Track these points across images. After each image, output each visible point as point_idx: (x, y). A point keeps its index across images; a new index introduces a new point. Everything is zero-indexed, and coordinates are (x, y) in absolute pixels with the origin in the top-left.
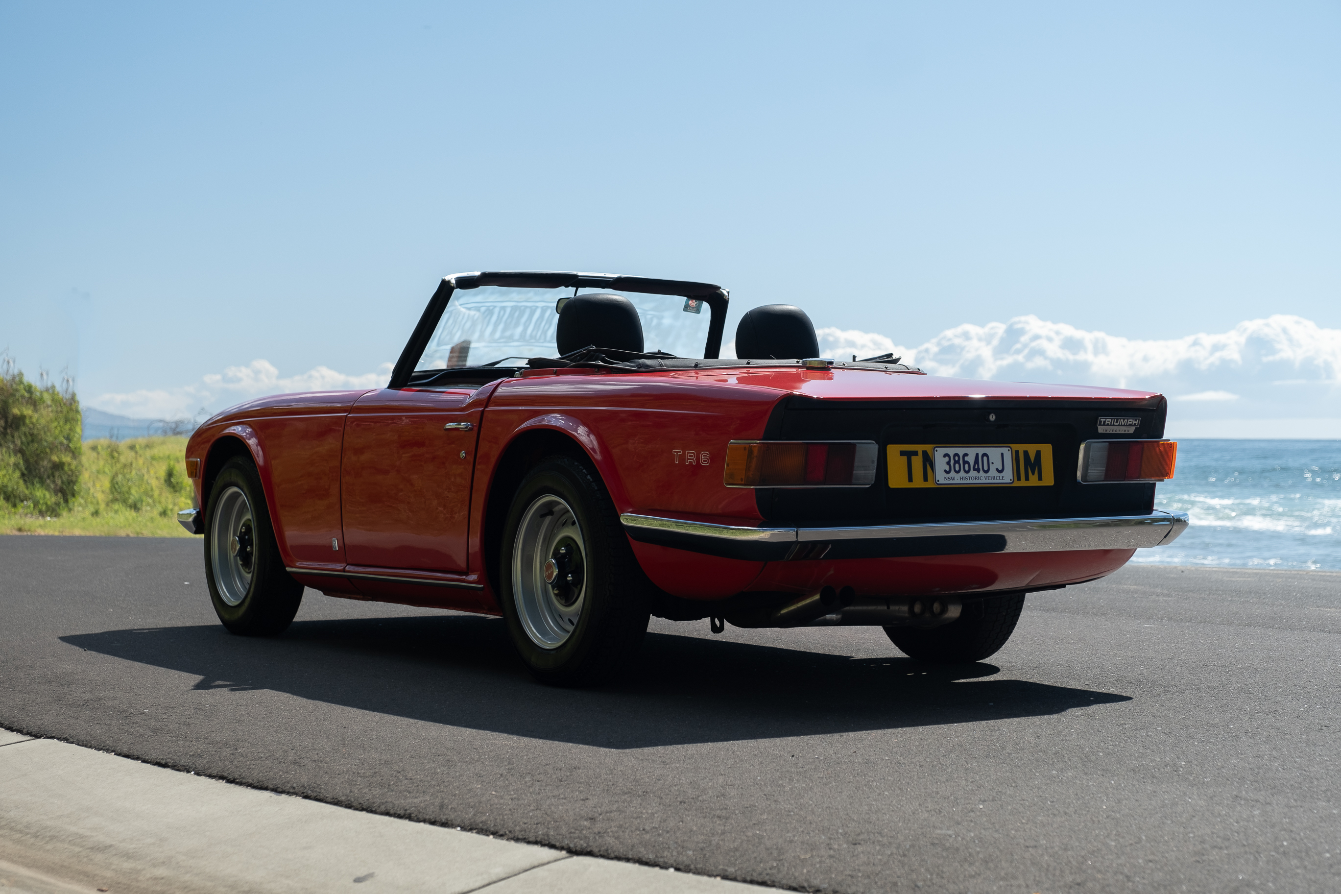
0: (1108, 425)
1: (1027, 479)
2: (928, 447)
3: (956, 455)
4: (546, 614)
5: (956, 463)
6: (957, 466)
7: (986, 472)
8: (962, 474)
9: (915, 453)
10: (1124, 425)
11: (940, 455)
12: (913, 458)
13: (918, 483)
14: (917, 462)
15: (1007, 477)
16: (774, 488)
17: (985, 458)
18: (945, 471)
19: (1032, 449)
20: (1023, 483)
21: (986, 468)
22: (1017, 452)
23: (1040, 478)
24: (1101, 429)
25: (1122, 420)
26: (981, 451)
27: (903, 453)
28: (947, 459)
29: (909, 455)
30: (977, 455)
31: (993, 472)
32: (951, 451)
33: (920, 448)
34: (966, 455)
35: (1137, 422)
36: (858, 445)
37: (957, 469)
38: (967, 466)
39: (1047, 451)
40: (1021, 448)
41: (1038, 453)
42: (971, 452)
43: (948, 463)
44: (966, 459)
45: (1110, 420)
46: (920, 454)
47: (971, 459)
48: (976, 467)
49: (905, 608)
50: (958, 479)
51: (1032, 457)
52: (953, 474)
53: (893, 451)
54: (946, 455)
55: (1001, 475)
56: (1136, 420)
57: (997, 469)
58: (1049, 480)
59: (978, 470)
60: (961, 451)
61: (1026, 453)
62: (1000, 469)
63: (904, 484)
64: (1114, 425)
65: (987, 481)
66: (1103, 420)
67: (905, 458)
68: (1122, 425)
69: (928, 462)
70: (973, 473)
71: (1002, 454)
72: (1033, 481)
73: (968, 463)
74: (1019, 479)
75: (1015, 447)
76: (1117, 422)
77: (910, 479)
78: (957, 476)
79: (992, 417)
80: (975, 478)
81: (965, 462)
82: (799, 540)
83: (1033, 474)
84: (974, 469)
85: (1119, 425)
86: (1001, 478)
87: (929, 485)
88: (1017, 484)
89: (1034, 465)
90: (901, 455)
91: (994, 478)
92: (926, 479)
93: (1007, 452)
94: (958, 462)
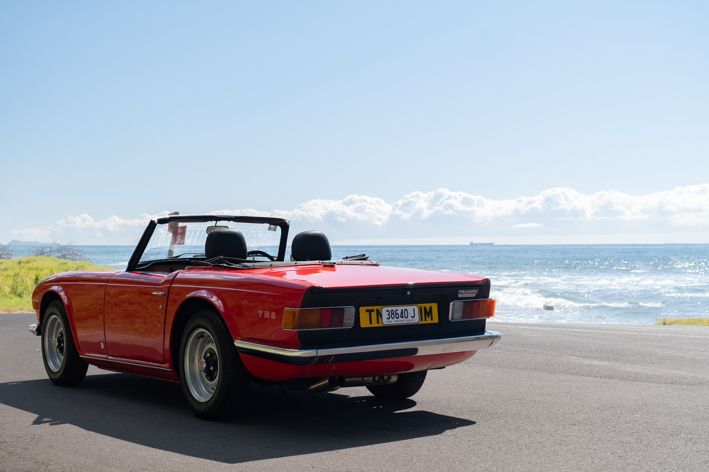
0: (463, 293)
1: (426, 320)
2: (379, 307)
3: (392, 310)
4: (202, 385)
5: (392, 314)
6: (393, 315)
7: (406, 318)
8: (395, 319)
9: (373, 311)
10: (471, 293)
11: (385, 311)
12: (372, 313)
13: (375, 324)
14: (374, 315)
15: (416, 320)
16: (306, 330)
17: (406, 311)
18: (387, 318)
19: (428, 306)
20: (424, 322)
21: (406, 316)
22: (421, 308)
23: (432, 319)
24: (460, 296)
25: (470, 291)
26: (404, 308)
28: (388, 312)
29: (370, 311)
30: (402, 310)
31: (409, 318)
32: (390, 309)
33: (375, 308)
34: (397, 310)
35: (476, 292)
36: (345, 309)
37: (393, 317)
38: (397, 316)
39: (435, 306)
40: (423, 305)
41: (431, 308)
42: (399, 309)
43: (389, 315)
44: (397, 312)
45: (464, 291)
46: (375, 311)
47: (399, 312)
48: (402, 316)
49: (371, 378)
50: (393, 322)
51: (428, 309)
52: (391, 319)
53: (362, 310)
54: (388, 311)
55: (413, 319)
56: (476, 291)
57: (412, 316)
58: (436, 320)
59: (403, 317)
60: (394, 308)
61: (425, 308)
62: (413, 316)
63: (368, 325)
64: (466, 293)
65: (407, 322)
66: (460, 291)
67: (368, 313)
68: (469, 293)
69: (379, 314)
70: (400, 319)
71: (414, 309)
72: (429, 321)
73: (398, 314)
74: (422, 320)
75: (420, 305)
76: (467, 292)
77: (371, 323)
78: (393, 320)
79: (409, 293)
80: (401, 321)
81: (396, 314)
82: (318, 355)
83: (428, 318)
84: (401, 317)
85: (468, 293)
86: (413, 320)
87: (380, 325)
88: (421, 323)
89: (428, 313)
90: (366, 312)
91: (410, 320)
92: (378, 323)
93: (416, 308)
94: (393, 314)
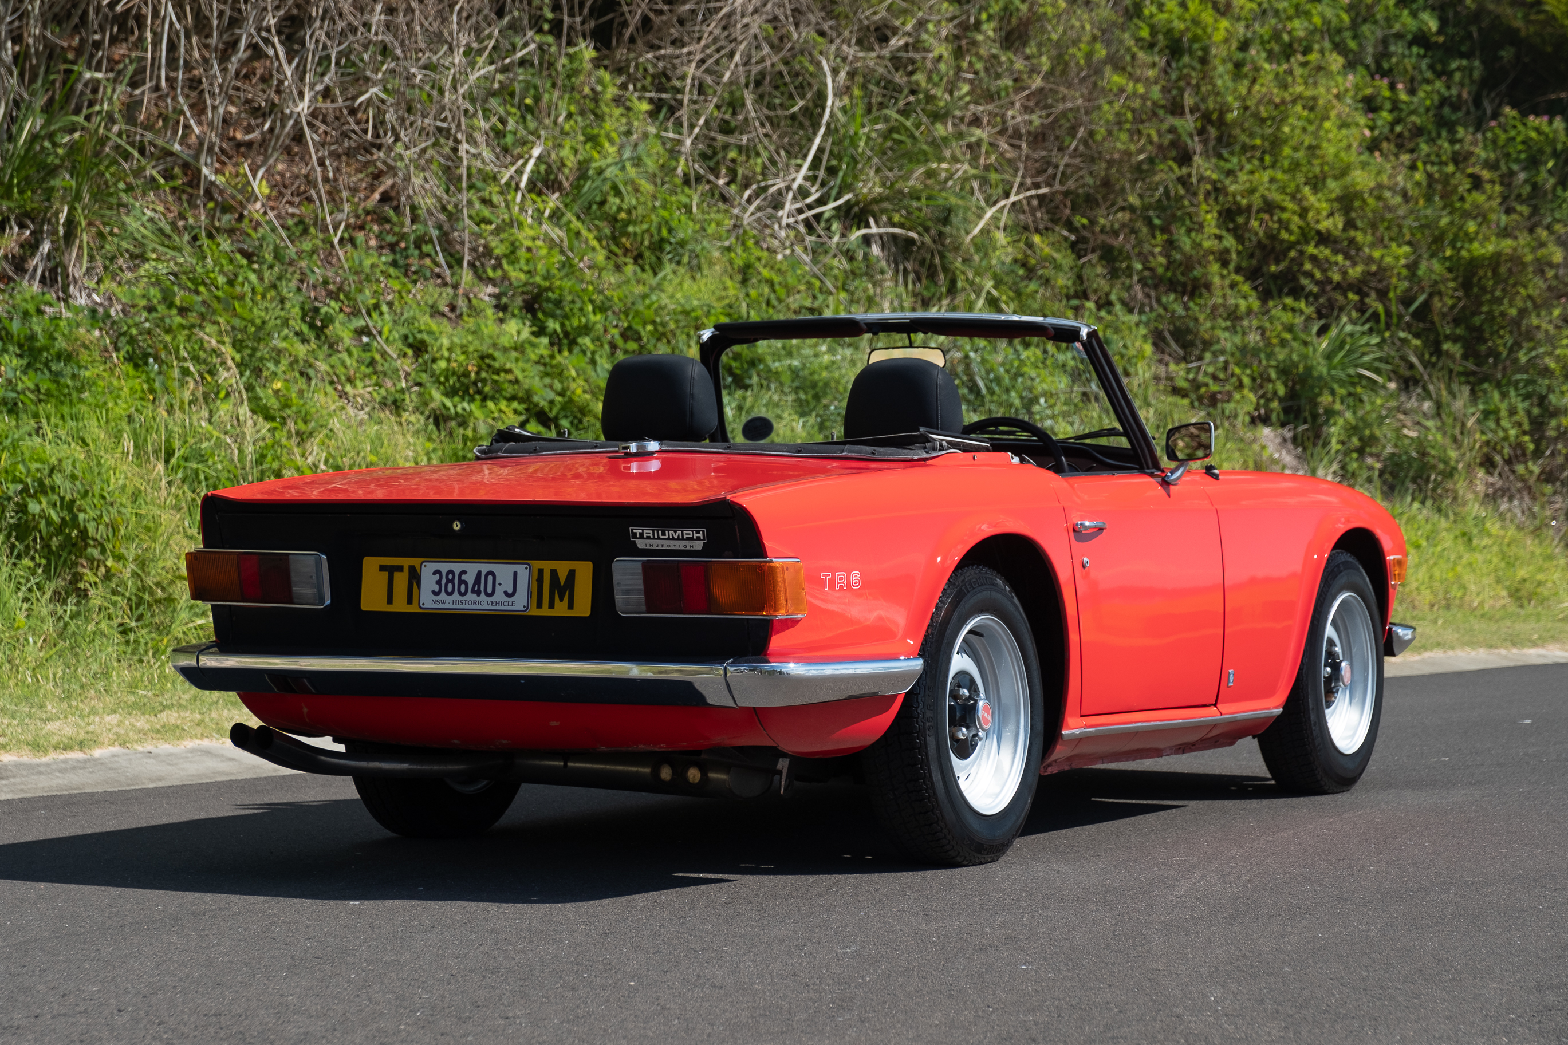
0: (648, 538)
1: (551, 606)
2: (415, 561)
3: (451, 572)
5: (449, 583)
6: (450, 586)
7: (490, 595)
8: (456, 596)
9: (400, 569)
10: (679, 539)
11: (429, 570)
12: (397, 575)
13: (400, 605)
14: (401, 580)
15: (519, 603)
17: (490, 578)
18: (434, 593)
19: (563, 568)
20: (545, 611)
21: (489, 590)
22: (541, 572)
23: (571, 606)
25: (672, 532)
26: (485, 568)
27: (382, 568)
28: (437, 577)
29: (391, 571)
30: (479, 573)
31: (499, 595)
32: (444, 567)
33: (406, 562)
34: (464, 572)
35: (700, 535)
36: (294, 556)
37: (450, 589)
38: (463, 587)
39: (584, 571)
40: (547, 565)
41: (572, 574)
42: (471, 569)
43: (439, 582)
44: (464, 577)
45: (651, 531)
46: (406, 569)
47: (470, 578)
48: (476, 589)
50: (450, 603)
51: (562, 578)
52: (443, 596)
53: (371, 566)
54: (436, 572)
55: (511, 600)
56: (698, 532)
57: (506, 593)
58: (583, 607)
59: (478, 593)
60: (457, 567)
61: (554, 573)
62: (510, 591)
63: (383, 607)
64: (659, 538)
65: (490, 607)
66: (638, 532)
67: (386, 574)
68: (674, 539)
69: (415, 577)
70: (471, 597)
71: (515, 574)
72: (561, 609)
73: (466, 583)
74: (539, 605)
75: (537, 564)
76: (664, 534)
77: (390, 601)
78: (450, 600)
79: (457, 526)
80: (474, 603)
81: (460, 582)
83: (561, 600)
84: (473, 591)
85: (669, 539)
86: (511, 604)
87: (413, 609)
88: (534, 612)
89: (564, 588)
90: (379, 570)
91: (501, 603)
92: (410, 601)
93: (522, 570)
94: (452, 581)
